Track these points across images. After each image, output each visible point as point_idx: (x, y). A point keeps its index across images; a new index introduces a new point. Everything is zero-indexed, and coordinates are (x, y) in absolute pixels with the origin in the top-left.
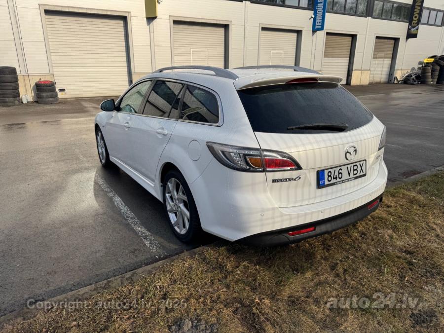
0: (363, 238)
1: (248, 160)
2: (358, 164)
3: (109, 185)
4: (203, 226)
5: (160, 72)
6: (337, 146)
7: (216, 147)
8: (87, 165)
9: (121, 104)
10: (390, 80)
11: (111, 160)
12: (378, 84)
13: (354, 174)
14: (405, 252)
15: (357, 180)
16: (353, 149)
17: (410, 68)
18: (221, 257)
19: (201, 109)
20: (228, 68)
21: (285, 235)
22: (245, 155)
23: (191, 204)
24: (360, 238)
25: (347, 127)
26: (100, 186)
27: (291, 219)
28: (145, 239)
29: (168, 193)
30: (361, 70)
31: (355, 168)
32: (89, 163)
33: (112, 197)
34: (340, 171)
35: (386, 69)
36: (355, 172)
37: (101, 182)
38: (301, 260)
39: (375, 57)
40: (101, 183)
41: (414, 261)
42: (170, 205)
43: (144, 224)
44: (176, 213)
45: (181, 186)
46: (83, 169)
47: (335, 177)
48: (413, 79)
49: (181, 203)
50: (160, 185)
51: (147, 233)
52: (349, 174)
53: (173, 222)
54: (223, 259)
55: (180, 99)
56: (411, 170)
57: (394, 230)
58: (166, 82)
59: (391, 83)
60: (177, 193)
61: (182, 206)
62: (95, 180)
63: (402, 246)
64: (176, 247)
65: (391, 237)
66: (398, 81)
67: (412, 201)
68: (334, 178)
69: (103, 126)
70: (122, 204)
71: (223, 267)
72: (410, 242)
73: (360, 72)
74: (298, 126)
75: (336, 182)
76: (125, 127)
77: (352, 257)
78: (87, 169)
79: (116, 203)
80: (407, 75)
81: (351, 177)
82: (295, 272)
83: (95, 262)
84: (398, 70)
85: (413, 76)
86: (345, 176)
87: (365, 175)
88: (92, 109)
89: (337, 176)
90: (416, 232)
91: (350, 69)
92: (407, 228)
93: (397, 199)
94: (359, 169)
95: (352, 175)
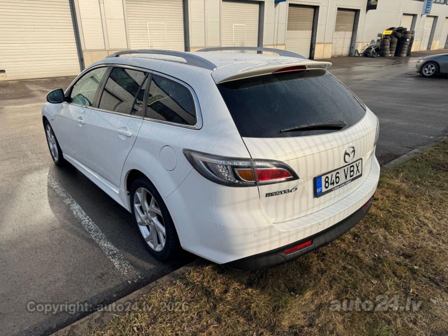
0: (357, 241)
1: (237, 172)
2: (354, 164)
3: (65, 188)
4: (182, 245)
5: (117, 56)
6: (337, 148)
7: (196, 157)
8: (37, 164)
9: (72, 94)
10: (352, 53)
11: (65, 158)
12: (340, 57)
13: (351, 176)
14: (403, 255)
15: (353, 181)
16: (352, 149)
17: (370, 41)
18: (205, 280)
19: (163, 97)
20: (189, 51)
21: (281, 254)
22: (233, 167)
23: (166, 218)
24: (354, 241)
25: (345, 125)
26: (54, 191)
27: (289, 236)
28: (113, 258)
29: (137, 203)
30: (324, 43)
31: (352, 169)
32: (40, 161)
33: (69, 204)
34: (338, 175)
35: (348, 42)
36: (352, 173)
37: (55, 185)
38: (296, 275)
39: (337, 30)
40: (55, 187)
41: (415, 267)
42: (140, 217)
43: (110, 239)
44: (148, 227)
45: (153, 198)
46: (33, 169)
47: (332, 182)
48: (373, 52)
49: (154, 217)
50: (127, 193)
51: (116, 250)
52: (346, 177)
53: (145, 237)
54: (209, 281)
55: (144, 90)
56: (388, 152)
57: (385, 228)
58: (126, 70)
59: (351, 56)
60: (149, 204)
61: (155, 219)
62: (48, 183)
63: (398, 247)
64: (151, 266)
65: (385, 238)
66: (359, 54)
67: (398, 191)
68: (331, 184)
69: (52, 120)
70: (82, 214)
71: (210, 293)
72: (404, 242)
73: (323, 45)
74: (293, 128)
75: (333, 188)
76: (78, 122)
77: (351, 267)
78: (38, 169)
79: (75, 213)
80: (367, 47)
81: (348, 180)
82: (292, 293)
83: (54, 295)
84: (359, 42)
85: (373, 49)
86: (342, 179)
87: (361, 175)
88: (38, 93)
89: (335, 181)
90: (408, 229)
91: (313, 42)
92: (399, 225)
93: (383, 189)
94: (355, 170)
95: (349, 178)
